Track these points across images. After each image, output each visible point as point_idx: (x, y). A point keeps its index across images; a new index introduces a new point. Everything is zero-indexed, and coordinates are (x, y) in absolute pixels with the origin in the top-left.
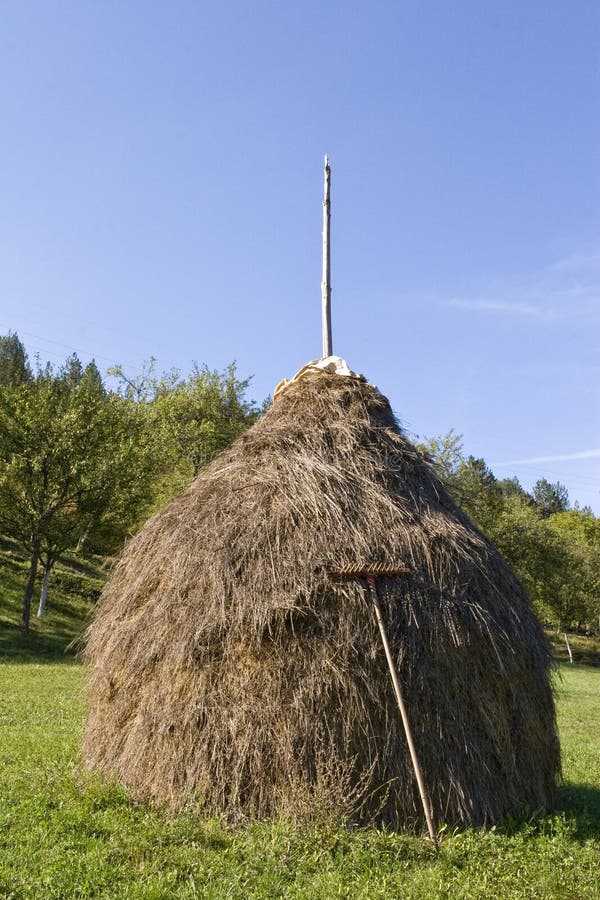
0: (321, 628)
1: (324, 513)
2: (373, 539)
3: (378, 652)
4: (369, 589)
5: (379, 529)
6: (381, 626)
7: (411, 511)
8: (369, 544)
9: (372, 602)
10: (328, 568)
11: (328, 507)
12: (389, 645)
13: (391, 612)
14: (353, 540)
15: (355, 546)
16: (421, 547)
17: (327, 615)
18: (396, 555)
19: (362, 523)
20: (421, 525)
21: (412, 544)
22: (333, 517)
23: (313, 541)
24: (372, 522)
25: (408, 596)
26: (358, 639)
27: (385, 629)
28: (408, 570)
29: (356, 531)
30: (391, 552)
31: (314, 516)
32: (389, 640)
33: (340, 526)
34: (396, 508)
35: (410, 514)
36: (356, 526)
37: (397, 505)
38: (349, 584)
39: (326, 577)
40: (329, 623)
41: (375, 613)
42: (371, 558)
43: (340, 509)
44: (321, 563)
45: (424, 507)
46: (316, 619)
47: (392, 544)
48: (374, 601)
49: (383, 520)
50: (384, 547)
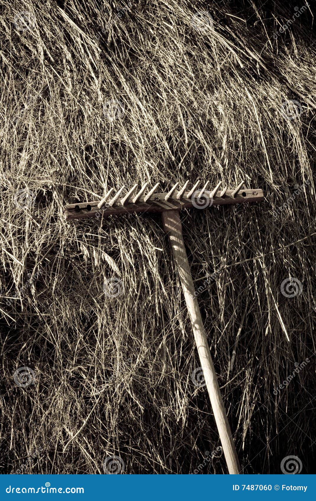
0: (51, 347)
1: (58, 54)
2: (174, 118)
3: (192, 402)
4: (168, 244)
5: (189, 93)
6: (199, 340)
7: (259, 48)
8: (164, 130)
9: (175, 276)
10: (67, 194)
11: (69, 40)
12: (219, 382)
13: (221, 301)
14: (127, 120)
15: (131, 135)
16: (285, 136)
17: (66, 313)
18: (230, 155)
19: (148, 80)
20: (283, 80)
21: (264, 127)
22: (79, 64)
23: (31, 124)
24: (169, 74)
25: (260, 257)
26: (141, 371)
27: (209, 342)
28: (259, 193)
29: (133, 97)
30: (218, 149)
31: (35, 63)
32: (217, 368)
33: (96, 85)
34: (223, 41)
35: (254, 56)
36: (133, 86)
37: (224, 33)
38: (119, 234)
39: (63, 216)
40: (71, 332)
41: (183, 305)
42: (172, 166)
43: (95, 46)
44: (50, 182)
45: (285, 39)
46: (37, 323)
47: (220, 127)
48: (182, 273)
49: (195, 71)
50: (200, 136)
